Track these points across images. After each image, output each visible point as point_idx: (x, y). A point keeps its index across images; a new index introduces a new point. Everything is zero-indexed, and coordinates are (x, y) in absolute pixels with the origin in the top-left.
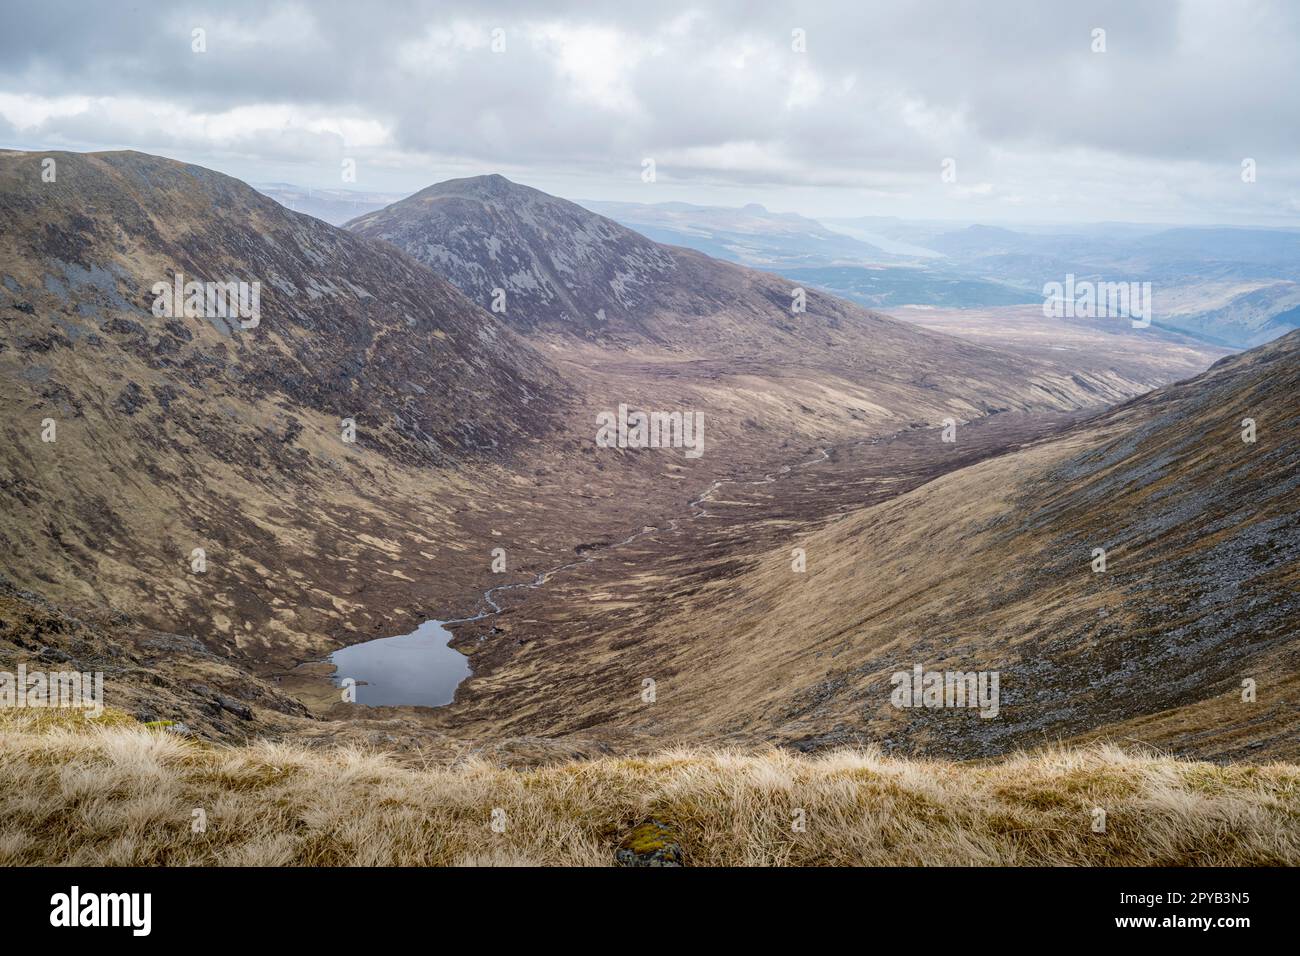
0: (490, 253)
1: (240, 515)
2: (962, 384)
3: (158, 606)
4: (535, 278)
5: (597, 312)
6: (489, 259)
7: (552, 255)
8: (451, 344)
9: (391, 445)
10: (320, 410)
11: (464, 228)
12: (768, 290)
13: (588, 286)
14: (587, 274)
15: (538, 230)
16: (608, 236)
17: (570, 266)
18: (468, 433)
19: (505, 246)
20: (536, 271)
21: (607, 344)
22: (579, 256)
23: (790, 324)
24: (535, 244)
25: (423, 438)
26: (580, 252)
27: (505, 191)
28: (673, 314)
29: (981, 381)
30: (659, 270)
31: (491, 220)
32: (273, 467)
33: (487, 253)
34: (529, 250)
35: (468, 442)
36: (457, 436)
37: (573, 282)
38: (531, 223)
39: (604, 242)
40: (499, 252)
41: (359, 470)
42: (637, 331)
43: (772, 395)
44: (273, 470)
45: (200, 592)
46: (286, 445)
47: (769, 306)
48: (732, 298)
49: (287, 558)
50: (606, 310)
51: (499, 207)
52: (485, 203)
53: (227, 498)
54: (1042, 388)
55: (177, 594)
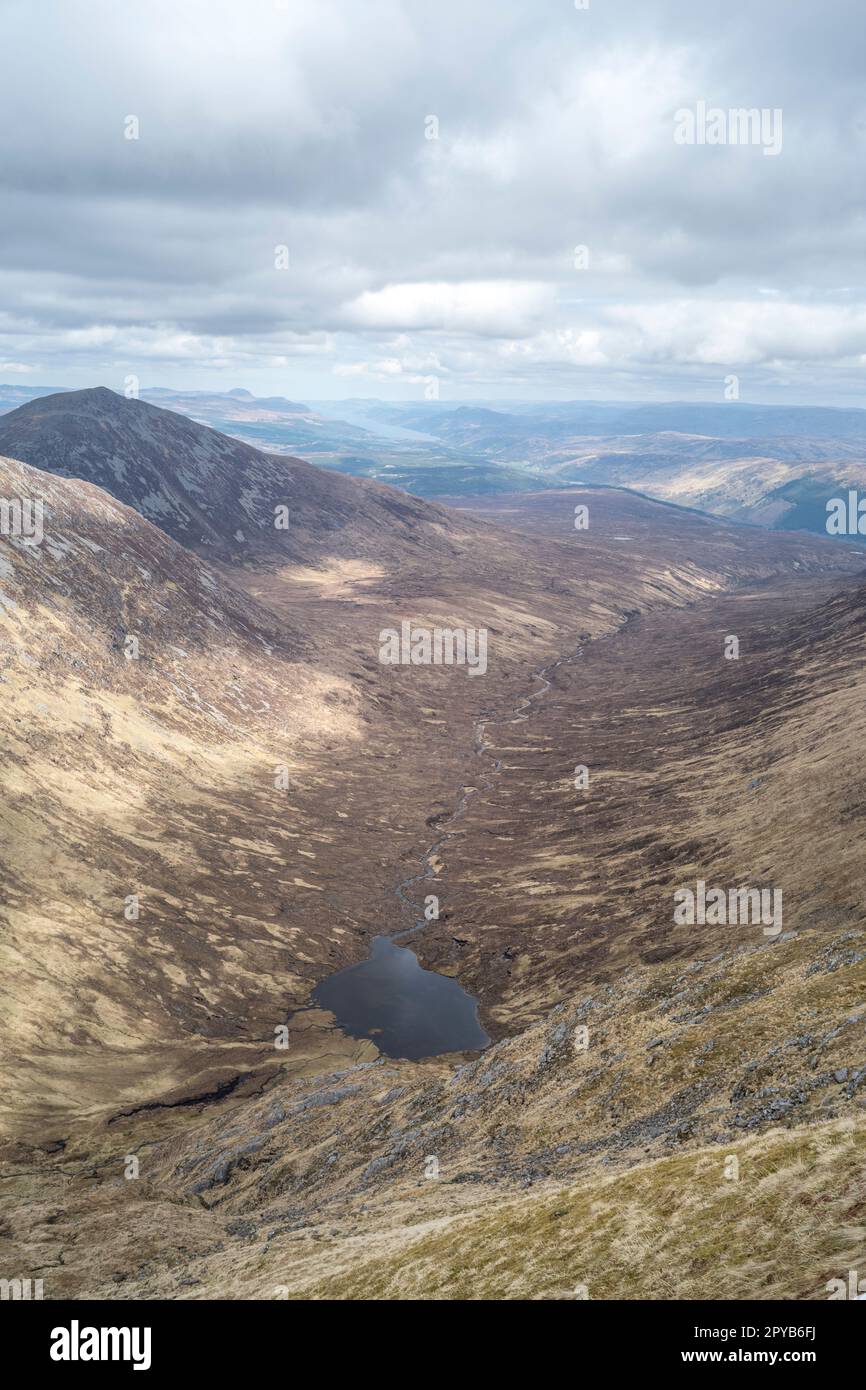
0: (116, 474)
1: (112, 834)
2: (587, 587)
3: (99, 965)
4: (167, 500)
5: (235, 533)
6: (116, 482)
7: (178, 474)
8: (185, 595)
9: (186, 722)
10: (112, 691)
11: (83, 449)
12: (382, 499)
13: (220, 506)
14: (217, 493)
15: (158, 446)
16: (224, 450)
17: (199, 485)
18: (240, 697)
19: (129, 467)
20: (167, 493)
21: (255, 568)
22: (204, 473)
23: (413, 534)
24: (157, 461)
25: (207, 709)
26: (205, 468)
27: (117, 406)
28: (305, 531)
29: (600, 582)
30: (280, 483)
31: (110, 438)
32: (109, 768)
33: (113, 474)
34: (154, 469)
35: (244, 707)
36: (233, 702)
37: (205, 502)
38: (150, 439)
39: (222, 456)
40: (126, 473)
41: (182, 758)
42: (278, 552)
43: (460, 618)
44: (110, 772)
45: (130, 939)
46: (107, 739)
47: (388, 515)
48: (352, 510)
49: (186, 880)
50: (242, 530)
51: (115, 424)
52: (99, 420)
53: (89, 815)
54: (652, 585)
55: (110, 944)
